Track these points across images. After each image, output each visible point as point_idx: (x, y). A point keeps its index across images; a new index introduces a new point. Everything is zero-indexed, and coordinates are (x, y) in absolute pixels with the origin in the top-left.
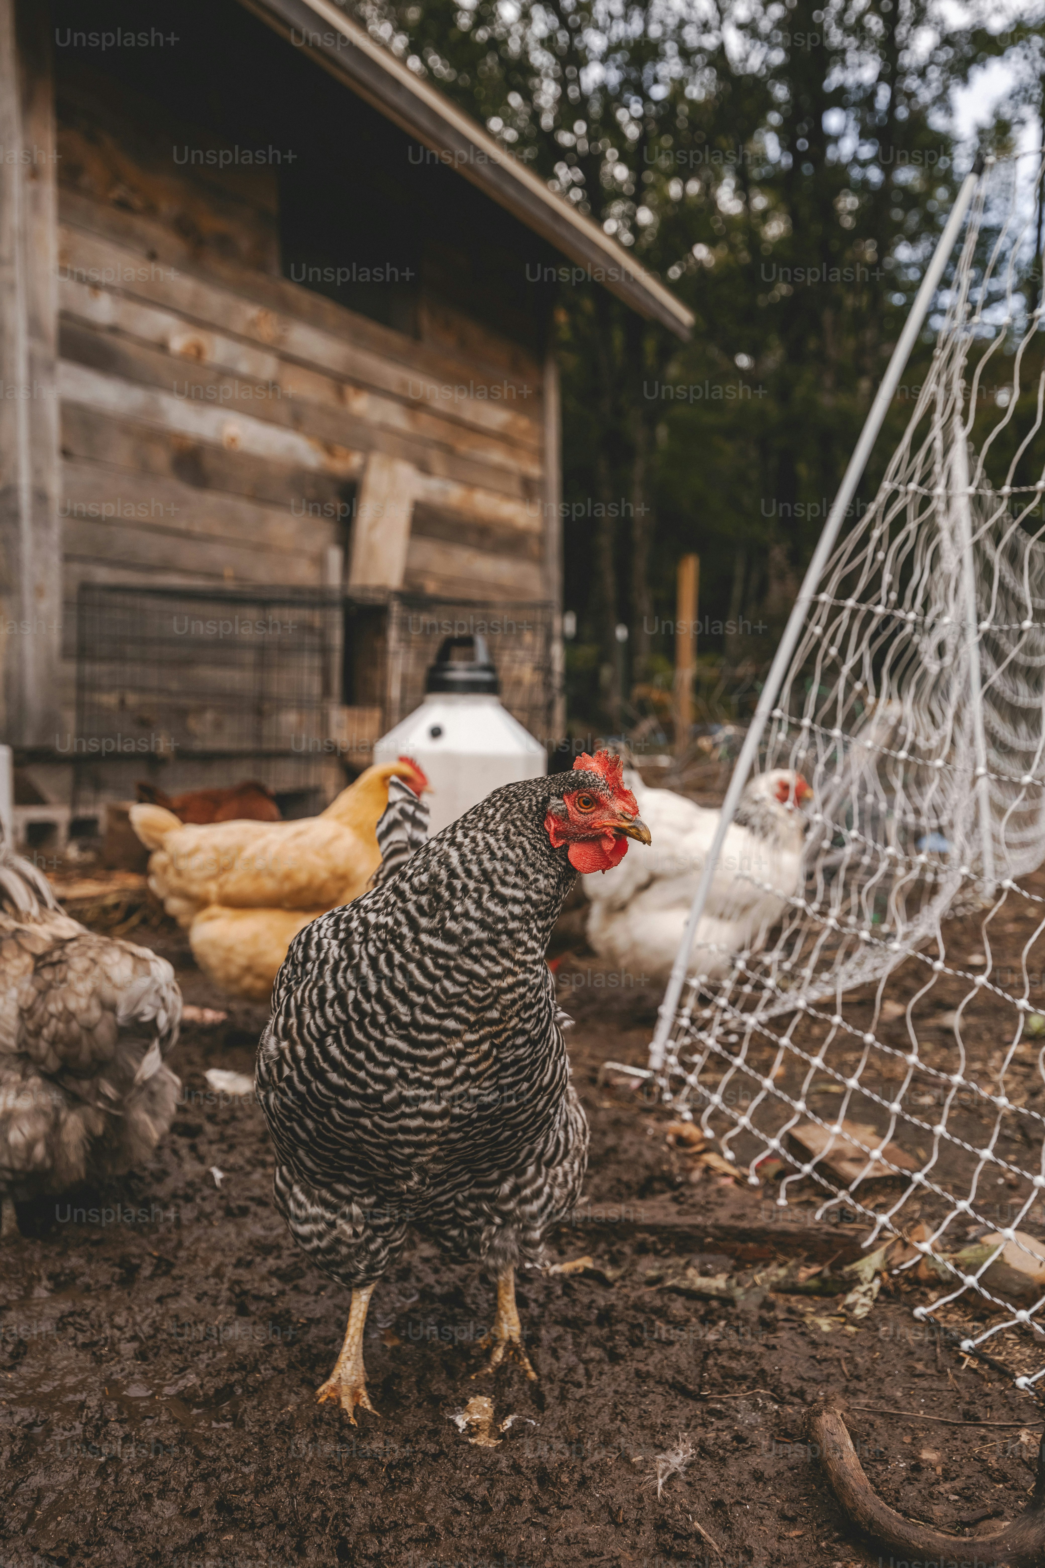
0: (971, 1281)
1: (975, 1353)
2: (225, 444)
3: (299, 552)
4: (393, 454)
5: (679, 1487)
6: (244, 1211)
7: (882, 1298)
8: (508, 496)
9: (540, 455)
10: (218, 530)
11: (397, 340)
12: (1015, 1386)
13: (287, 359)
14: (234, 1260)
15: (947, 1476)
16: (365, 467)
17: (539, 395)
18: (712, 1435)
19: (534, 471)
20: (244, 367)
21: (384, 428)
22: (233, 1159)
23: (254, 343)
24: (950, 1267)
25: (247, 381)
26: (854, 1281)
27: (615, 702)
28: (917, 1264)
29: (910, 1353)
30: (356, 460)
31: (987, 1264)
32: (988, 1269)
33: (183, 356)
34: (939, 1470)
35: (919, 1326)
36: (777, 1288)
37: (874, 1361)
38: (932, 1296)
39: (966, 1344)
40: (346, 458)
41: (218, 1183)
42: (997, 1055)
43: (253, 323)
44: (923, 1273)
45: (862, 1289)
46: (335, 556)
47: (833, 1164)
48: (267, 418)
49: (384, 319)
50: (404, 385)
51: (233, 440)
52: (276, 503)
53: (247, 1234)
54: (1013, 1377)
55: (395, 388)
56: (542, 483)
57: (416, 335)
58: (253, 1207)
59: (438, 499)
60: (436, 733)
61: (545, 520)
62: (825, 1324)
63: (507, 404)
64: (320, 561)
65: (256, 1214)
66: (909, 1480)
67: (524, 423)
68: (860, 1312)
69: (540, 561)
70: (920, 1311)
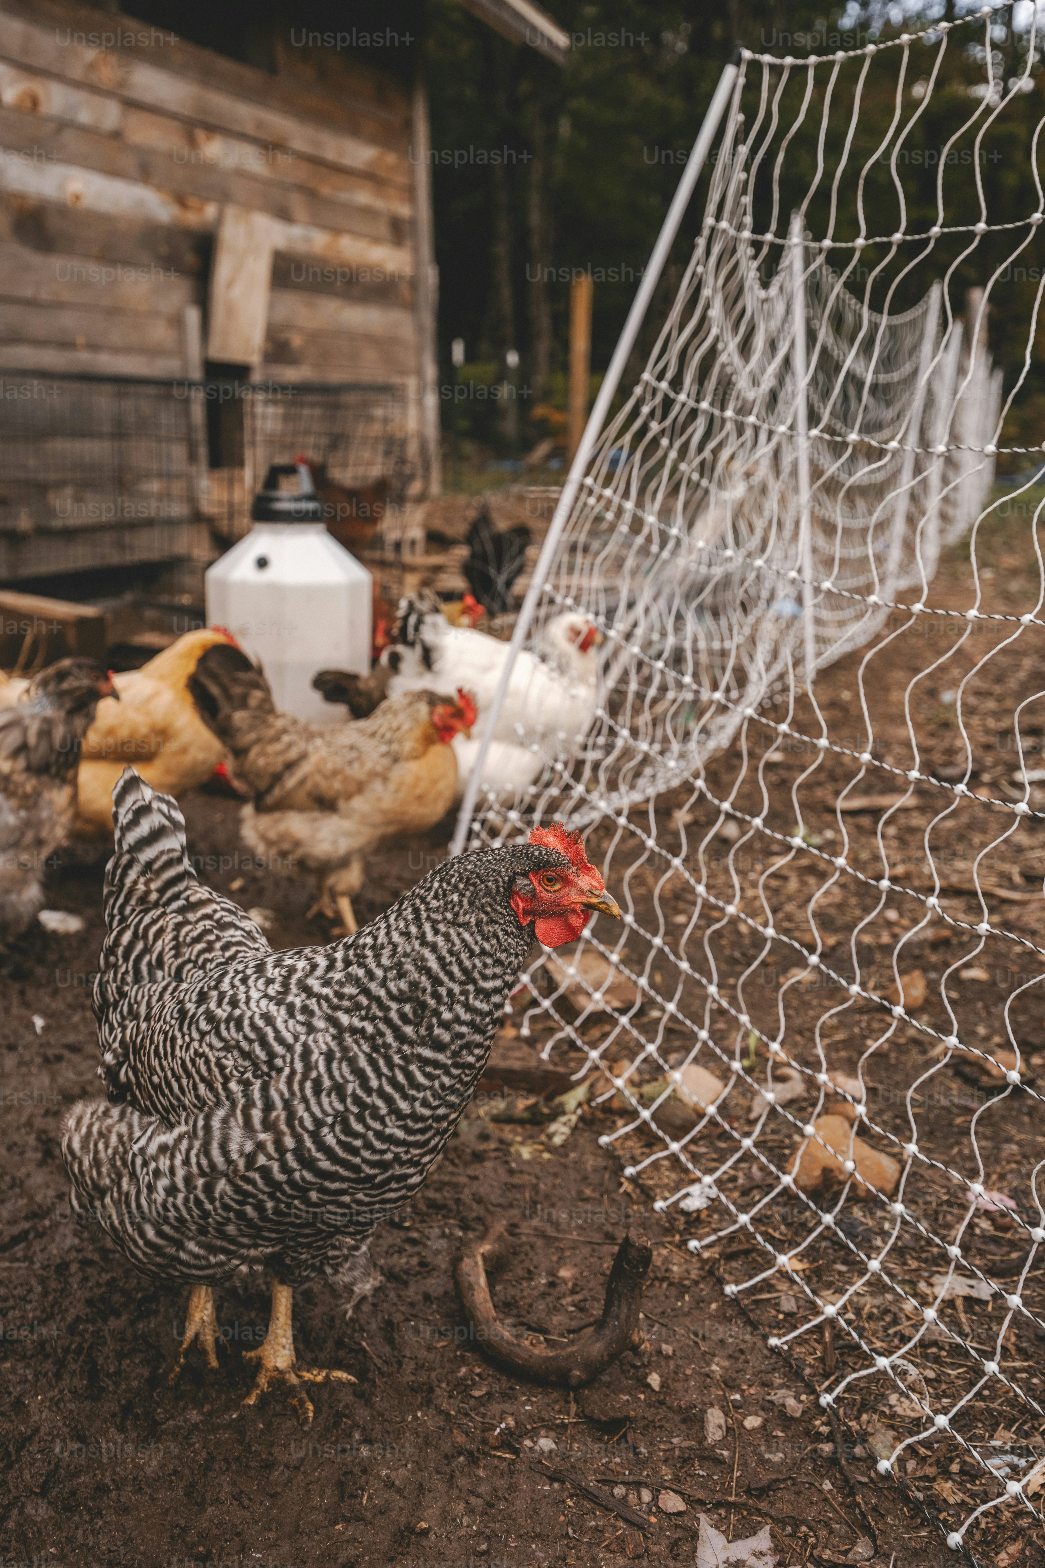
0: (646, 1114)
1: (633, 1180)
2: (69, 202)
3: (154, 314)
4: (248, 207)
5: (366, 1308)
6: (59, 1058)
7: (581, 1125)
8: (376, 240)
9: (410, 193)
10: (67, 296)
11: (250, 75)
12: (653, 1210)
13: (131, 105)
14: (42, 1111)
15: (573, 1292)
16: (220, 219)
17: (408, 125)
18: (404, 1260)
19: (404, 211)
20: (84, 117)
21: (240, 173)
22: (57, 1005)
23: (94, 89)
24: (634, 1101)
25: (88, 131)
26: (559, 1112)
27: (510, 426)
28: (612, 1098)
29: (585, 1178)
30: (211, 211)
31: (659, 1101)
32: (661, 1106)
33: (17, 108)
34: (570, 1285)
35: (600, 1152)
36: (497, 1119)
37: (554, 1186)
38: (620, 1123)
39: (630, 1171)
40: (200, 210)
41: (38, 1030)
42: (759, 867)
43: (92, 67)
44: (616, 1104)
45: (563, 1119)
46: (193, 316)
47: (572, 998)
48: (113, 172)
49: (236, 53)
50: (259, 125)
51: (77, 198)
52: (128, 263)
53: (60, 1080)
54: (653, 1200)
55: (250, 130)
56: (413, 222)
57: (272, 69)
58: (67, 1054)
59: (301, 248)
60: (262, 563)
61: (417, 264)
62: (526, 1153)
63: (373, 140)
64: (177, 322)
65: (69, 1061)
66: (543, 1295)
67: (391, 158)
68: (558, 1140)
69: (412, 307)
70: (604, 1140)
